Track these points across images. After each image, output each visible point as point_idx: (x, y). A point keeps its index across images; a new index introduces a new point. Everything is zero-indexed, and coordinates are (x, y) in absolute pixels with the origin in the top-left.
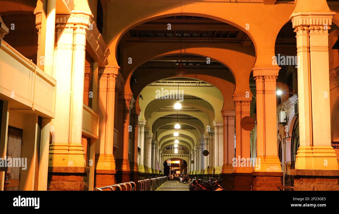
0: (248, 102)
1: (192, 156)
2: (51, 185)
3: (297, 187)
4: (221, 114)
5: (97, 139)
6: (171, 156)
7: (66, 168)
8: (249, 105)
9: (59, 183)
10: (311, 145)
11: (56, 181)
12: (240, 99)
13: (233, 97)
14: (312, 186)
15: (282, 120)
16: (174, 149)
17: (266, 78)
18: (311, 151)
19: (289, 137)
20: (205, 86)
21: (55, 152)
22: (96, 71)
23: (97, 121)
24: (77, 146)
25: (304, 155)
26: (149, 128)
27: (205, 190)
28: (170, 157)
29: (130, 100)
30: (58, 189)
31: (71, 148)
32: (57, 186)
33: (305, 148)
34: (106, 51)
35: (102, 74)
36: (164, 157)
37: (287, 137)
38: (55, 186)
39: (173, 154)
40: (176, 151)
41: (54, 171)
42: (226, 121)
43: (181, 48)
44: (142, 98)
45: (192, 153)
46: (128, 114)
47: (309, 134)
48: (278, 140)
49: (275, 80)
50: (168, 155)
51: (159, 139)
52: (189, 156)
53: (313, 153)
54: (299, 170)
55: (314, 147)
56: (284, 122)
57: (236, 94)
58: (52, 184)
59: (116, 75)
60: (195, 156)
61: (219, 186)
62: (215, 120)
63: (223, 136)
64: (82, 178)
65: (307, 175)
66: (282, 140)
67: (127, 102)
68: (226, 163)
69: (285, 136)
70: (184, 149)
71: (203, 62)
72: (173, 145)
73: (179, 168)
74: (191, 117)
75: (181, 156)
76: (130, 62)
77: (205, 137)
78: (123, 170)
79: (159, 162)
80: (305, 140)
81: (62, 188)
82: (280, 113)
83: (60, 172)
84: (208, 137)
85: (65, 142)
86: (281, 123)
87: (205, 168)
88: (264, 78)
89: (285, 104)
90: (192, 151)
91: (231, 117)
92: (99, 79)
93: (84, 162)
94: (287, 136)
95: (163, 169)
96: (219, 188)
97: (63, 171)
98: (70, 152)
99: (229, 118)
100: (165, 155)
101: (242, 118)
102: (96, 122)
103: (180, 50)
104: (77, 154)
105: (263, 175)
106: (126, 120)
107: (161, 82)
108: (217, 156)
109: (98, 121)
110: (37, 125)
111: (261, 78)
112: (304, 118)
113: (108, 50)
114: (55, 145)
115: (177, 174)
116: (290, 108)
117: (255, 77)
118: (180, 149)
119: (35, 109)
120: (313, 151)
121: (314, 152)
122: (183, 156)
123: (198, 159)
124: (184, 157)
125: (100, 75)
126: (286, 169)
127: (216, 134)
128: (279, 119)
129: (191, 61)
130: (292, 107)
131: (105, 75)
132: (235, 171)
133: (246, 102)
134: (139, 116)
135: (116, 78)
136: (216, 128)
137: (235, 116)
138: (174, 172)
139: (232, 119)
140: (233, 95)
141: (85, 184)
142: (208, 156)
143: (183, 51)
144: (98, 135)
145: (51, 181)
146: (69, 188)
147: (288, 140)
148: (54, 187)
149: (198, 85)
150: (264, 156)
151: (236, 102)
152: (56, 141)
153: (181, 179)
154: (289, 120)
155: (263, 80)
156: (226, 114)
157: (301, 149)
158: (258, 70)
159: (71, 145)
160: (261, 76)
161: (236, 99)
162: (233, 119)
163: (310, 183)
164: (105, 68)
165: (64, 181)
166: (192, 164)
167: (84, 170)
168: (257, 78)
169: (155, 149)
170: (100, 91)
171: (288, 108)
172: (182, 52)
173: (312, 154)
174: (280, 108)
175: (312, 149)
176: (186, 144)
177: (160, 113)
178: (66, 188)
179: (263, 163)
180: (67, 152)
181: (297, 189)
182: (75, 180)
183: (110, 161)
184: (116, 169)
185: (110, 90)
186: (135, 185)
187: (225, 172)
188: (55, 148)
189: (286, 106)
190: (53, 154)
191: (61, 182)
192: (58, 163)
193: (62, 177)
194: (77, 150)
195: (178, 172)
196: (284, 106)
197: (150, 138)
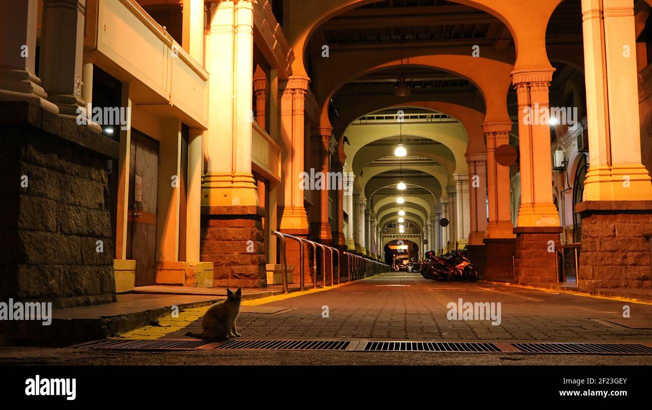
0: (505, 133)
1: (425, 235)
2: (207, 233)
3: (587, 229)
4: (465, 159)
5: (279, 182)
6: (394, 236)
7: (230, 208)
8: (506, 138)
9: (219, 230)
10: (608, 163)
11: (216, 228)
12: (492, 129)
13: (482, 126)
14: (611, 226)
15: (558, 164)
16: (398, 226)
17: (532, 85)
18: (608, 172)
19: (570, 188)
20: (441, 122)
21: (212, 185)
22: (275, 82)
23: (278, 156)
24: (245, 176)
25: (598, 178)
26: (360, 189)
27: (443, 264)
28: (393, 238)
29: (329, 136)
30: (219, 238)
31: (235, 179)
32: (217, 235)
33: (598, 168)
34: (288, 54)
35: (284, 90)
36: (385, 238)
37: (565, 189)
38: (214, 234)
39: (398, 234)
40: (402, 229)
41: (212, 213)
42: (473, 168)
43: (401, 58)
44: (348, 142)
45: (424, 231)
46: (326, 158)
47: (604, 146)
48: (554, 195)
49: (547, 88)
50: (390, 235)
51: (376, 210)
52: (421, 235)
53: (611, 175)
54: (590, 202)
55: (613, 167)
56: (561, 167)
57: (487, 122)
58: (209, 232)
59: (305, 91)
60: (429, 233)
61: (464, 258)
62: (456, 171)
63: (468, 194)
64: (253, 222)
65: (604, 209)
66: (558, 195)
67: (324, 140)
68: (474, 229)
69: (562, 188)
70: (414, 226)
71: (436, 81)
72: (396, 220)
73: (407, 256)
74: (422, 174)
75: (408, 236)
76: (325, 54)
77: (442, 201)
78: (322, 239)
79: (377, 243)
80: (598, 155)
81: (224, 237)
82: (555, 153)
83: (221, 214)
84: (446, 202)
85: (228, 171)
86: (555, 169)
87: (444, 244)
88: (530, 85)
89: (562, 140)
90: (424, 227)
91: (479, 162)
92: (279, 98)
93: (257, 200)
94: (566, 187)
95: (384, 256)
96: (465, 262)
97: (225, 212)
98: (235, 185)
99: (477, 164)
100: (385, 236)
101: (497, 147)
102: (277, 158)
103: (400, 61)
104: (245, 187)
105: (532, 232)
106: (324, 167)
107: (375, 118)
108: (460, 224)
109: (280, 156)
110: (180, 135)
111: (525, 85)
112: (596, 121)
113: (292, 53)
114: (212, 175)
115: (404, 265)
116: (570, 145)
117: (516, 85)
118: (407, 227)
119: (173, 105)
120: (612, 172)
121: (613, 174)
122: (411, 236)
123: (433, 236)
124: (414, 238)
125: (281, 91)
126: (566, 236)
127: (458, 192)
128: (553, 164)
129: (419, 80)
130: (573, 143)
131: (289, 92)
132: (488, 236)
133: (503, 133)
134: (344, 165)
135: (305, 94)
136: (458, 183)
137: (486, 161)
138: (400, 262)
139: (481, 165)
140: (483, 123)
141: (258, 232)
142: (448, 226)
143: (405, 61)
144: (280, 175)
145: (208, 227)
146: (234, 238)
147: (568, 193)
148: (212, 236)
149: (429, 120)
150: (532, 203)
151: (487, 135)
152: (214, 169)
153: (410, 268)
154: (569, 164)
155: (528, 89)
156: (473, 158)
157: (592, 170)
158: (519, 74)
159: (236, 174)
160: (525, 82)
161: (486, 130)
162: (484, 165)
163: (608, 222)
164: (287, 80)
165: (226, 227)
166: (425, 245)
167: (256, 210)
168: (519, 86)
169: (371, 223)
170: (282, 114)
171: (566, 146)
172: (403, 63)
173: (610, 177)
174: (555, 148)
175: (611, 170)
176: (415, 219)
177: (374, 168)
178: (230, 238)
179: (531, 213)
180: (230, 184)
181: (588, 232)
182: (244, 226)
183: (300, 216)
184: (309, 228)
185: (296, 113)
186: (339, 252)
187: (473, 244)
188: (212, 179)
189: (564, 143)
190: (210, 188)
191: (222, 229)
192: (217, 200)
193: (224, 221)
194: (245, 182)
195: (405, 262)
196: (561, 143)
197: (361, 205)
